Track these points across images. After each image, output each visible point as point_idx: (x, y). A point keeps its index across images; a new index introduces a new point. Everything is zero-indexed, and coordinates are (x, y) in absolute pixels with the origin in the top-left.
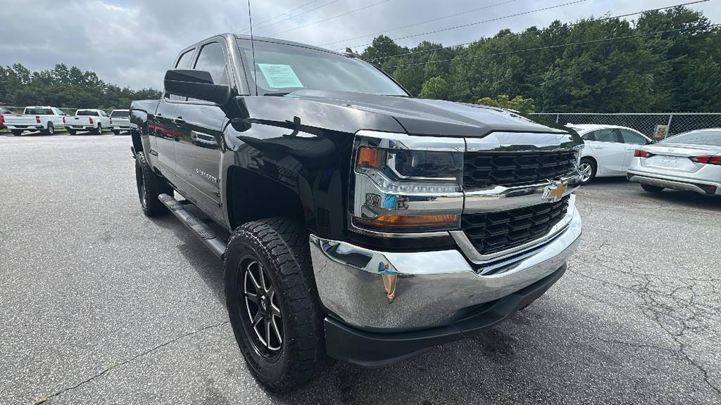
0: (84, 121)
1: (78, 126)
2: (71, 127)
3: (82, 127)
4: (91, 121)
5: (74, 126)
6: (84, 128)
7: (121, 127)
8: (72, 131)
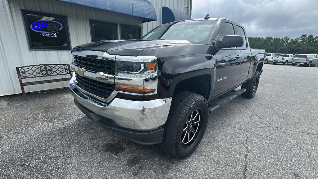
0: (280, 59)
1: (277, 61)
2: (274, 61)
3: (278, 61)
4: (283, 59)
5: (275, 61)
6: (279, 62)
7: (296, 62)
8: (275, 63)
